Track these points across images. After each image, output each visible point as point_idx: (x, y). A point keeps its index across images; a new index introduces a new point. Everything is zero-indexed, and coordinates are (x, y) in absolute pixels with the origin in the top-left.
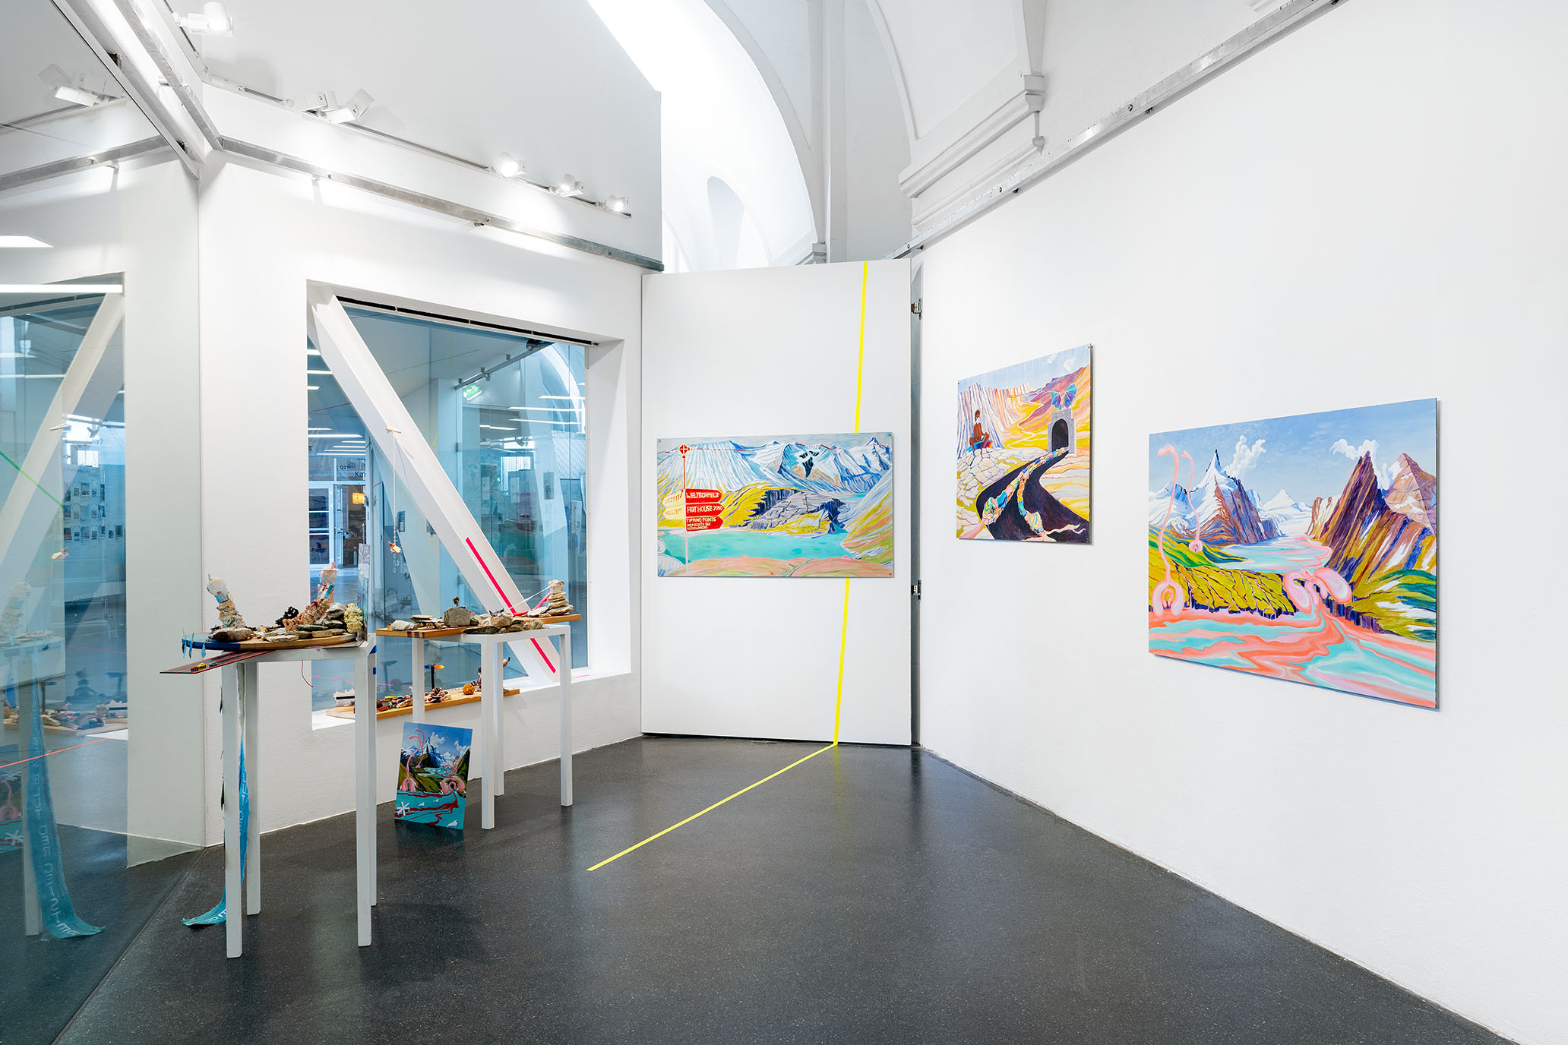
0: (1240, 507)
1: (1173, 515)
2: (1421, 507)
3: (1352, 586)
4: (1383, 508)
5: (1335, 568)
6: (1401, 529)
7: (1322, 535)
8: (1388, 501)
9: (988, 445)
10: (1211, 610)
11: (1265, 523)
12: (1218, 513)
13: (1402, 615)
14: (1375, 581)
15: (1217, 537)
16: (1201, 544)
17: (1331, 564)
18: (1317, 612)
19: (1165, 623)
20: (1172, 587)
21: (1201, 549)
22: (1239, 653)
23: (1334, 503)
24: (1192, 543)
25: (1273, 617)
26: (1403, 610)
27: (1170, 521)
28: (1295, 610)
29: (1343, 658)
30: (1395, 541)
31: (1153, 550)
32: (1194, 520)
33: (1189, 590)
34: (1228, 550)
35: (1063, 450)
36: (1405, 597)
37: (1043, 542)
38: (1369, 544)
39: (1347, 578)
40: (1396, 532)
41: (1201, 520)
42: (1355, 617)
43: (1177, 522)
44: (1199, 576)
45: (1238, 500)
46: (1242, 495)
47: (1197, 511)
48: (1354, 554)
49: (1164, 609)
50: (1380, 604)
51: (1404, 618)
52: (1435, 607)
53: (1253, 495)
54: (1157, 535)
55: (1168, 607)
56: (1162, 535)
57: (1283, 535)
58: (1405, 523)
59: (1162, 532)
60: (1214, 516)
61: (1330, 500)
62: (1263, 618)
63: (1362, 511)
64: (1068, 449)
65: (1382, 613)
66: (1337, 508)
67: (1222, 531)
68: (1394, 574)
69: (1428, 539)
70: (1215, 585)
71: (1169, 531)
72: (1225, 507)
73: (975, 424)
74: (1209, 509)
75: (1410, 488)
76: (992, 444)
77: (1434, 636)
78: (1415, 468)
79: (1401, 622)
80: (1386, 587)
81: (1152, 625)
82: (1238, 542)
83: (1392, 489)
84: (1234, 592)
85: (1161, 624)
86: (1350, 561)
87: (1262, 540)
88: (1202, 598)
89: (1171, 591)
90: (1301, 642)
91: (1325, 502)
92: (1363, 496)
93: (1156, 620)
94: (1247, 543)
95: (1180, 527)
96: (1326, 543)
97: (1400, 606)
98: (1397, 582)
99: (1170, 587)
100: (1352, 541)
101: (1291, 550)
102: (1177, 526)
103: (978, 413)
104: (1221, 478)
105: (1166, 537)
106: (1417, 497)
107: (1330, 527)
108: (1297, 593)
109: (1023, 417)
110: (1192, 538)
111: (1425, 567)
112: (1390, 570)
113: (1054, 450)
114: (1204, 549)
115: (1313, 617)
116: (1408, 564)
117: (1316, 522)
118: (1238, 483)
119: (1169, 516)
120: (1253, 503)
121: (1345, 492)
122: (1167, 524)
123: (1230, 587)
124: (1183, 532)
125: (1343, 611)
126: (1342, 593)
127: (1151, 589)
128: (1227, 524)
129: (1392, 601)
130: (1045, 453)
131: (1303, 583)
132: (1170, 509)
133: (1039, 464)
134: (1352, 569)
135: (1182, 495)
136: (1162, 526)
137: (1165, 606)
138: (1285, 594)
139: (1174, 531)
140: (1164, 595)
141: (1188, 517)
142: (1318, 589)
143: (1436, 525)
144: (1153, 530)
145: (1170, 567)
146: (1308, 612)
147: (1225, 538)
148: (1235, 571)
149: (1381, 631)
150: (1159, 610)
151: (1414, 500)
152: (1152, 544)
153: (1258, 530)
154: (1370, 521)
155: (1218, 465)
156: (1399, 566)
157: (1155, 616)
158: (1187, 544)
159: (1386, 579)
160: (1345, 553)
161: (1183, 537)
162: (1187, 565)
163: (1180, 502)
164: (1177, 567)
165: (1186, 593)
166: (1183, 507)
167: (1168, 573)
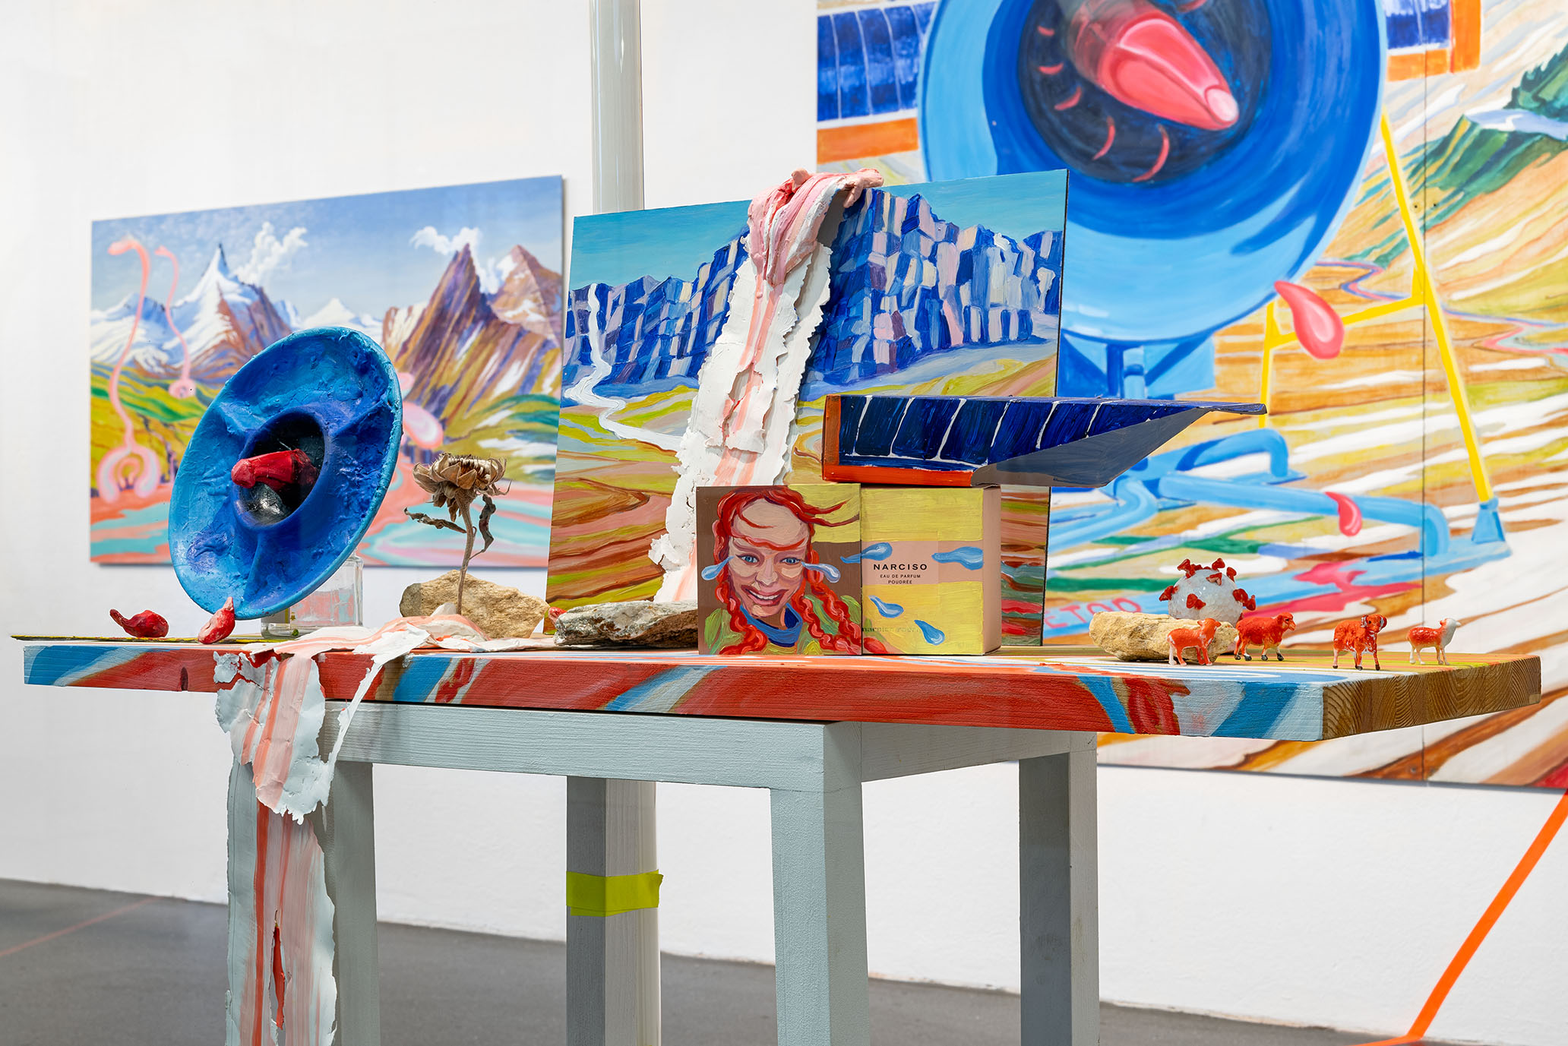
0: (262, 326)
1: (140, 345)
2: (540, 313)
3: (444, 423)
4: (488, 317)
5: (418, 401)
6: (514, 343)
7: (398, 358)
8: (495, 308)
12: (223, 337)
13: (515, 454)
14: (477, 413)
15: (220, 374)
16: (192, 386)
17: (413, 397)
19: (125, 512)
20: (138, 456)
21: (192, 393)
23: (417, 312)
24: (175, 386)
26: (515, 447)
27: (132, 353)
30: (504, 358)
31: (100, 400)
32: (177, 352)
33: (169, 455)
36: (519, 431)
38: (468, 366)
39: (437, 413)
40: (507, 347)
41: (193, 350)
43: (147, 356)
45: (259, 318)
46: (265, 309)
47: (187, 335)
48: (447, 381)
49: (121, 489)
50: (486, 444)
51: (518, 458)
53: (284, 306)
54: (107, 377)
55: (128, 487)
56: (116, 378)
58: (518, 335)
59: (118, 372)
60: (217, 341)
61: (410, 310)
63: (458, 322)
66: (421, 320)
67: (231, 364)
68: (504, 402)
69: (550, 354)
71: (131, 369)
72: (236, 328)
74: (207, 331)
75: (525, 291)
78: (533, 264)
79: (513, 464)
80: (493, 420)
81: (95, 518)
83: (500, 292)
85: (113, 514)
86: (440, 390)
89: (135, 461)
91: (402, 314)
92: (459, 302)
93: (104, 509)
95: (152, 362)
96: (404, 369)
97: (512, 443)
98: (508, 413)
99: (133, 455)
100: (443, 363)
102: (146, 361)
104: (228, 285)
105: (124, 379)
106: (535, 300)
107: (411, 347)
110: (175, 375)
111: (546, 390)
112: (498, 398)
114: (199, 395)
116: (523, 388)
117: (389, 341)
118: (260, 292)
119: (132, 346)
120: (284, 319)
121: (433, 299)
122: (128, 358)
124: (157, 369)
125: (429, 459)
126: (428, 434)
127: (95, 463)
128: (238, 351)
129: (502, 437)
132: (132, 336)
134: (444, 400)
135: (154, 313)
136: (116, 363)
137: (123, 483)
139: (140, 369)
140: (122, 469)
141: (168, 346)
144: (98, 370)
145: (131, 425)
150: (110, 492)
151: (532, 305)
152: (97, 392)
154: (470, 334)
155: (224, 267)
156: (511, 390)
157: (104, 504)
158: (166, 387)
159: (493, 408)
160: (433, 380)
161: (158, 376)
162: (167, 418)
163: (151, 325)
164: (146, 422)
165: (164, 461)
166: (157, 331)
167: (129, 434)
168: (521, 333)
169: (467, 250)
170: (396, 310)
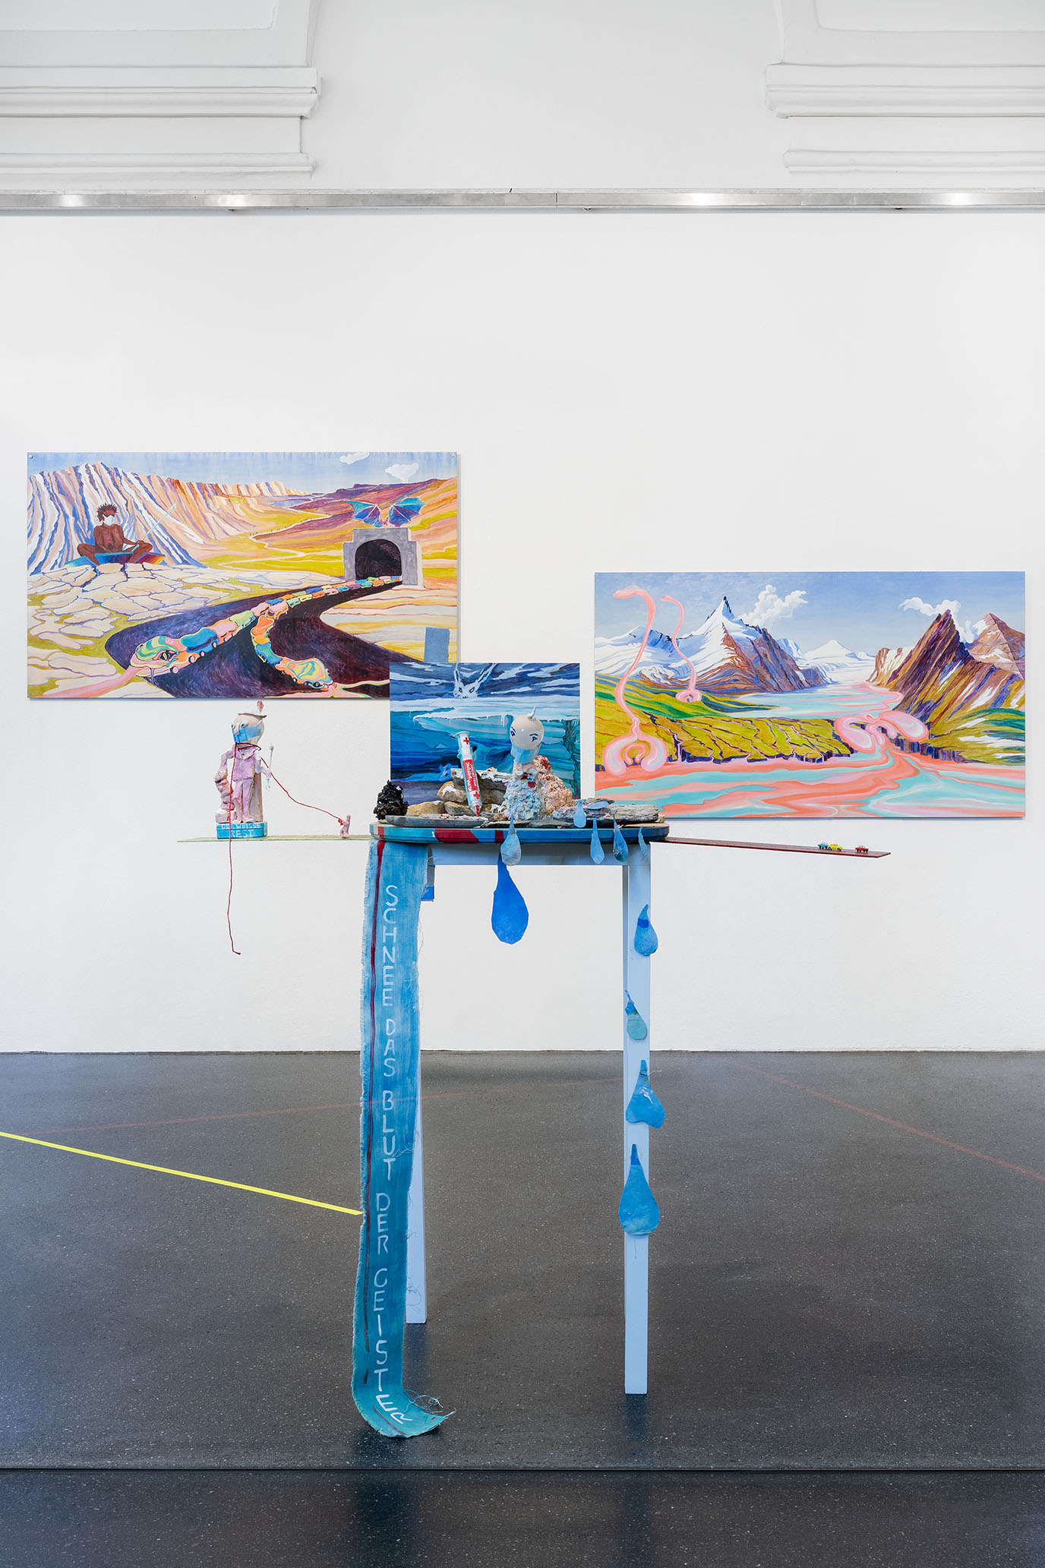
0: (766, 656)
1: (646, 664)
2: (1009, 658)
3: (929, 725)
4: (966, 658)
5: (907, 710)
6: (988, 676)
7: (890, 681)
8: (971, 652)
9: (150, 558)
10: (716, 761)
11: (806, 672)
12: (729, 661)
13: (988, 746)
14: (958, 719)
15: (726, 687)
16: (698, 696)
17: (904, 707)
18: (883, 752)
20: (645, 742)
21: (699, 699)
22: (765, 801)
23: (906, 653)
24: (681, 695)
25: (820, 760)
26: (989, 741)
27: (638, 669)
28: (852, 751)
29: (917, 789)
30: (980, 686)
31: (604, 702)
32: (687, 669)
33: (676, 743)
34: (744, 699)
35: (387, 579)
36: (993, 732)
37: (332, 698)
38: (949, 689)
39: (922, 719)
40: (982, 678)
41: (699, 669)
42: (934, 753)
43: (654, 672)
44: (694, 728)
45: (762, 649)
46: (769, 643)
47: (692, 659)
48: (931, 697)
49: (628, 766)
50: (962, 739)
51: (992, 748)
52: (1021, 737)
53: (787, 643)
54: (615, 686)
55: (635, 764)
56: (622, 686)
57: (834, 683)
58: (991, 670)
59: (624, 682)
60: (722, 664)
61: (900, 651)
62: (804, 762)
63: (941, 660)
64: (401, 578)
65: (964, 747)
66: (909, 657)
67: (736, 680)
68: (979, 712)
69: (1016, 683)
70: (723, 735)
71: (638, 681)
72: (741, 655)
73: (96, 523)
74: (713, 656)
75: (997, 642)
76: (166, 559)
77: (1021, 760)
78: (1002, 626)
79: (986, 752)
80: (970, 724)
82: (763, 690)
83: (976, 642)
84: (754, 739)
87: (801, 686)
88: (701, 750)
89: (642, 746)
90: (861, 780)
91: (892, 653)
92: (941, 647)
94: (778, 690)
95: (659, 676)
96: (895, 688)
97: (986, 739)
98: (983, 719)
99: (639, 741)
100: (928, 686)
101: (846, 696)
102: (653, 675)
103: (106, 510)
104: (734, 626)
105: (631, 687)
106: (1004, 649)
107: (900, 674)
108: (851, 735)
109: (265, 528)
110: (683, 686)
111: (1014, 704)
112: (974, 710)
113: (361, 575)
114: (705, 701)
115: (878, 756)
116: (995, 704)
117: (881, 670)
118: (764, 633)
119: (636, 665)
120: (787, 651)
121: (919, 644)
122: (635, 672)
123: (751, 735)
124: (663, 681)
125: (917, 748)
126: (917, 731)
127: (603, 746)
128: (743, 671)
129: (978, 735)
130: (336, 580)
131: (863, 727)
132: (639, 657)
133: (317, 595)
134: (929, 710)
135: (662, 642)
136: (622, 676)
137: (630, 762)
138: (837, 737)
139: (647, 681)
140: (628, 751)
141: (673, 665)
142: (884, 731)
143: (1023, 672)
144: (603, 680)
145: (637, 720)
146: (871, 751)
147: (740, 686)
148: (758, 719)
149: (964, 761)
150: (615, 768)
151: (1002, 652)
152: (601, 695)
153: (796, 678)
154: (951, 669)
155: (728, 612)
156: (986, 705)
157: (610, 775)
158: (674, 695)
159: (970, 716)
160: (920, 697)
161: (665, 686)
162: (673, 716)
163: (657, 650)
164: (653, 719)
165: (671, 746)
166: (664, 655)
167: (636, 726)
168: (993, 670)
169: (948, 614)
170: (888, 650)
